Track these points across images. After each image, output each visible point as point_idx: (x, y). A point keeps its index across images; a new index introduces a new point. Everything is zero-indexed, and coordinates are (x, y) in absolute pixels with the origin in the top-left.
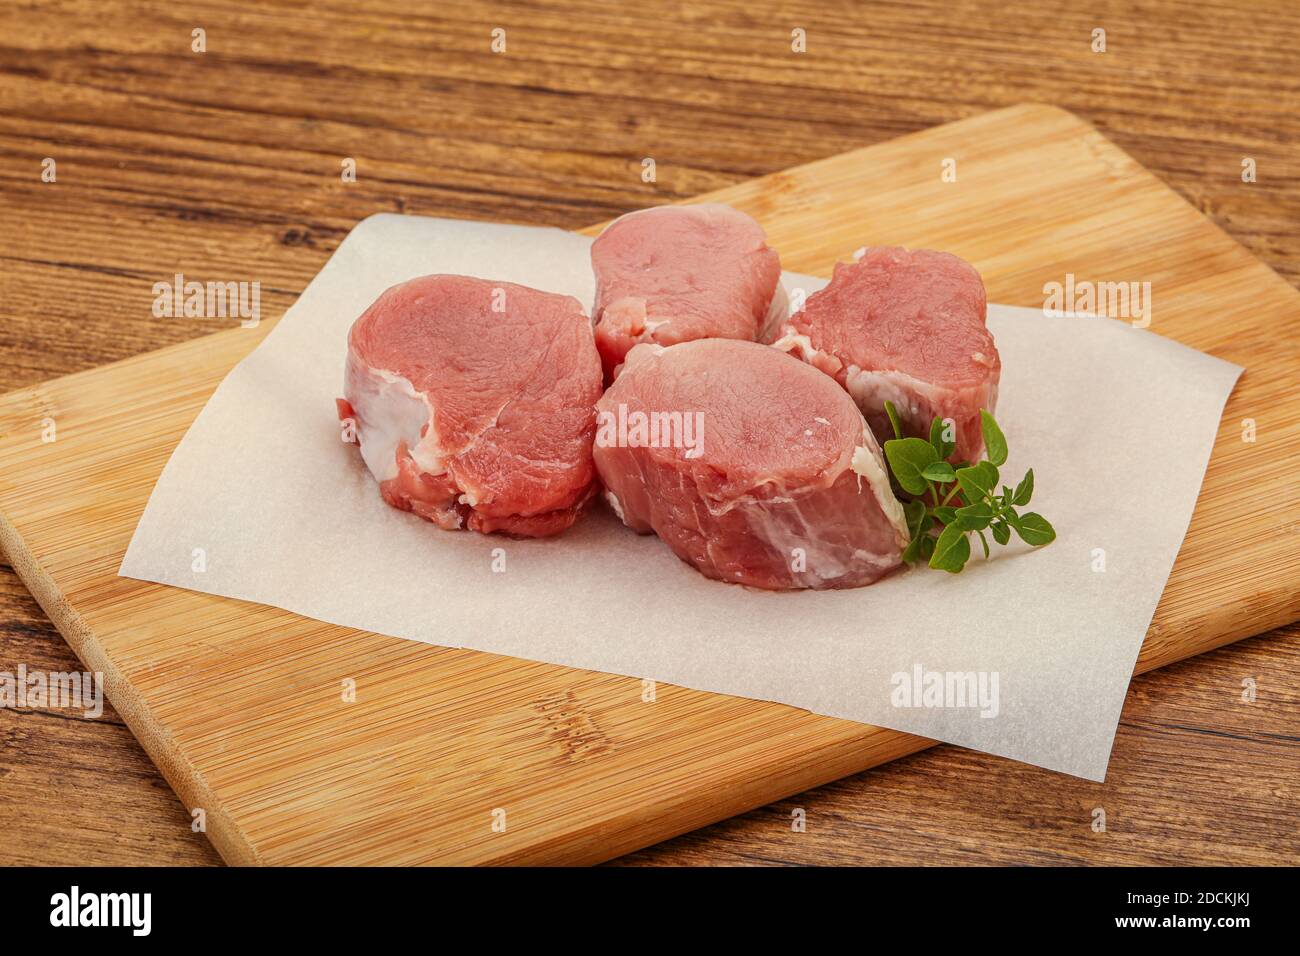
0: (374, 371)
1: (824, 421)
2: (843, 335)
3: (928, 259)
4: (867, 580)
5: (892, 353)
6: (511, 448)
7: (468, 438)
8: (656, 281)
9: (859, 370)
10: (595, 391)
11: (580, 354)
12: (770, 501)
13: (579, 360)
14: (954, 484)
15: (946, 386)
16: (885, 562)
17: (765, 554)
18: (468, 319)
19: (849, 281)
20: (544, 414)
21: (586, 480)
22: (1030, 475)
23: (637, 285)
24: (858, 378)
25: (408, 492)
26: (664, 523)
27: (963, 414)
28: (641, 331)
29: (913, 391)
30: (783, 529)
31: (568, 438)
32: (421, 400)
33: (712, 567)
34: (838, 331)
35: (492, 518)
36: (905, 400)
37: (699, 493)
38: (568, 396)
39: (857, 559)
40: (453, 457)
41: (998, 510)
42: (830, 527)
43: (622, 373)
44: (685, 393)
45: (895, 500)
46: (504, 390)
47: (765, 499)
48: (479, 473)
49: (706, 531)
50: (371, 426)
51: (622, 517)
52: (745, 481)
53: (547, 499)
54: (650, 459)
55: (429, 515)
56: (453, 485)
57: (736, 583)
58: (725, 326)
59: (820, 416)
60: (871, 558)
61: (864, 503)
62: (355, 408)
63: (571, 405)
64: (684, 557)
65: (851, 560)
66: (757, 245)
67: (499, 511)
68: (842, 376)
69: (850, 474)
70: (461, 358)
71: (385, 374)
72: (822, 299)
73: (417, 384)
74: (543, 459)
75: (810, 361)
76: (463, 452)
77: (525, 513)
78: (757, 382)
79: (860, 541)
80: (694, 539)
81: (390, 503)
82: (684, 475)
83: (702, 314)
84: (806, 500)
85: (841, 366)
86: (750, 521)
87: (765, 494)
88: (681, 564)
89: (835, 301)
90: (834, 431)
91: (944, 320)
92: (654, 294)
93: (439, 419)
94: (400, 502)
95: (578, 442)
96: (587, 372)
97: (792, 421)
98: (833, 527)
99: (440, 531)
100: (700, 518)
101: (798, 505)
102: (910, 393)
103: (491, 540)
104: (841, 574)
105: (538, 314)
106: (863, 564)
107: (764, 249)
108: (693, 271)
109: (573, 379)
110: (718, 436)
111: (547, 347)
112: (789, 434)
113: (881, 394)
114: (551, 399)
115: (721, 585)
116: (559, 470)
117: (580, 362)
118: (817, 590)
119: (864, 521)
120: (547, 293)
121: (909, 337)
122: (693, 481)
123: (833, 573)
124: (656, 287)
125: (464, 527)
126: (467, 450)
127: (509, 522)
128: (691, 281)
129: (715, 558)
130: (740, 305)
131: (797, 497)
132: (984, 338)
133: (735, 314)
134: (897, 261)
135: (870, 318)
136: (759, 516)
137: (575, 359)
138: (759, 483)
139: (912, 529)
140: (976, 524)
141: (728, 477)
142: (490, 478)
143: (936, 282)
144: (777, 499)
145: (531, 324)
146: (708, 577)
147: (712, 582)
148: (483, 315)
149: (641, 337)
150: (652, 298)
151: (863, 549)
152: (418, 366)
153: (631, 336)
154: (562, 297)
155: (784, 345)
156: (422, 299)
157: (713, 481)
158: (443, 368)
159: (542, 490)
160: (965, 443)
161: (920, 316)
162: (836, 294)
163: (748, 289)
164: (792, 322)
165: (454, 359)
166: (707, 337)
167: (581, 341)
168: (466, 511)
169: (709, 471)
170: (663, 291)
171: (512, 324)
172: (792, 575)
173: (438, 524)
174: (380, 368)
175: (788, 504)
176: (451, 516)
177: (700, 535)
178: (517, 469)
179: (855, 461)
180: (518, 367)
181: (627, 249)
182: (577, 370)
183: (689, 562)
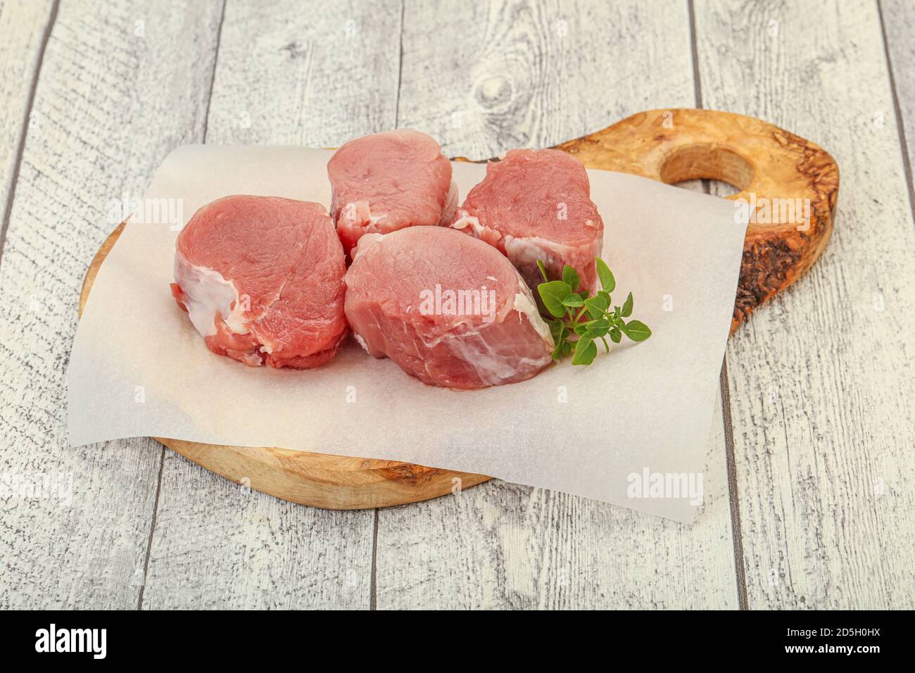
0: (195, 267)
1: (493, 278)
2: (500, 215)
3: (548, 155)
4: (530, 375)
5: (533, 225)
6: (291, 313)
7: (262, 309)
8: (373, 187)
9: (513, 238)
10: (342, 268)
11: (329, 244)
12: (463, 335)
13: (328, 248)
14: (582, 308)
15: (571, 245)
16: (540, 363)
17: (463, 367)
18: (253, 226)
19: (497, 176)
20: (310, 288)
21: (342, 329)
22: (630, 297)
23: (361, 192)
24: (512, 243)
25: (225, 345)
26: (395, 353)
27: (583, 262)
28: (368, 223)
29: (549, 249)
30: (473, 351)
31: (328, 303)
32: (229, 286)
33: (429, 378)
34: (496, 212)
35: (281, 359)
36: (544, 254)
37: (417, 333)
38: (324, 275)
39: (525, 364)
40: (253, 322)
41: (612, 322)
43: (357, 255)
44: (401, 266)
45: (543, 322)
46: (282, 274)
47: (461, 334)
48: (272, 332)
49: (423, 357)
50: (194, 301)
51: (367, 349)
52: (447, 324)
53: (318, 345)
54: (383, 315)
55: (240, 358)
56: (255, 340)
57: (444, 386)
58: (422, 215)
59: (490, 275)
60: (532, 362)
61: (524, 328)
62: (183, 289)
63: (327, 280)
64: (410, 373)
65: (518, 365)
66: (435, 156)
67: (287, 355)
68: (501, 242)
69: (514, 312)
70: (251, 254)
71: (203, 269)
72: (484, 190)
73: (225, 276)
74: (312, 319)
75: (480, 234)
76: (259, 318)
77: (304, 355)
78: (446, 255)
79: (523, 353)
80: (417, 362)
81: (213, 351)
82: (407, 324)
83: (406, 208)
84: (486, 333)
85: (500, 236)
86: (452, 348)
87: (460, 331)
88: (408, 378)
89: (491, 191)
90: (500, 285)
91: (564, 198)
92: (373, 196)
94: (219, 350)
95: (334, 305)
96: (335, 256)
97: (473, 280)
98: (505, 346)
99: (248, 369)
100: (419, 348)
101: (482, 335)
102: (548, 251)
103: (282, 372)
104: (512, 375)
105: (298, 218)
106: (527, 366)
107: (440, 158)
108: (396, 178)
109: (326, 262)
111: (306, 240)
113: (528, 252)
114: (314, 277)
115: (435, 388)
116: (324, 325)
117: (329, 250)
118: (498, 386)
119: (525, 340)
120: (303, 202)
121: (543, 213)
122: (413, 327)
123: (509, 374)
124: (374, 192)
125: (263, 363)
126: (262, 317)
127: (293, 361)
128: (396, 185)
129: (431, 372)
130: (430, 198)
131: (481, 331)
132: (591, 209)
133: (427, 205)
134: (528, 159)
135: (516, 201)
136: (458, 345)
137: (326, 248)
138: (456, 325)
139: (555, 338)
140: (598, 332)
141: (435, 322)
142: (279, 335)
143: (555, 173)
144: (468, 334)
145: (294, 225)
146: (427, 384)
147: (430, 387)
148: (262, 222)
149: (368, 227)
150: (373, 200)
151: (526, 357)
152: (226, 263)
153: (361, 226)
154: (313, 204)
155: (461, 224)
156: (221, 214)
157: (426, 325)
158: (241, 262)
159: (314, 339)
160: (585, 279)
161: (548, 197)
162: (491, 185)
163: (434, 187)
164: (464, 208)
165: (247, 255)
166: (411, 225)
167: (328, 235)
168: (265, 355)
169: (423, 320)
170: (378, 194)
171: (281, 226)
172: (482, 379)
173: (246, 363)
174: (199, 265)
175: (475, 336)
176: (254, 358)
177: (420, 359)
178: (296, 327)
179: (516, 304)
180: (289, 256)
181: (351, 165)
182: (328, 255)
183: (413, 375)
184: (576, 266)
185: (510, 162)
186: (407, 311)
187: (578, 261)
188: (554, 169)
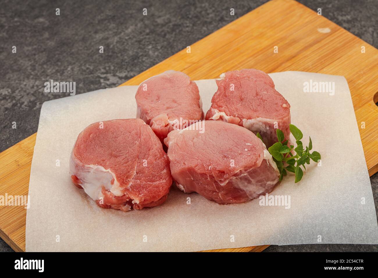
0: (87, 166)
3: (248, 72)
4: (271, 190)
5: (256, 111)
7: (129, 181)
9: (246, 120)
10: (163, 151)
11: (152, 138)
12: (240, 176)
13: (153, 141)
15: (279, 119)
16: (275, 182)
17: (239, 192)
20: (150, 165)
21: (171, 183)
22: (310, 140)
23: (159, 108)
24: (247, 122)
25: (110, 203)
26: (201, 190)
27: (285, 126)
29: (267, 123)
30: (244, 183)
31: (162, 170)
32: (108, 172)
33: (221, 200)
34: (234, 108)
36: (264, 126)
37: (215, 179)
38: (155, 156)
39: (269, 185)
40: (126, 189)
42: (259, 178)
44: (198, 145)
46: (134, 160)
47: (238, 176)
48: (137, 192)
49: (218, 190)
50: (86, 183)
51: (184, 191)
52: (232, 173)
53: (162, 194)
54: (196, 172)
55: (118, 208)
56: (129, 198)
57: (230, 204)
58: (194, 115)
59: (247, 143)
60: (271, 183)
62: (78, 178)
63: (158, 159)
64: (210, 199)
65: (266, 186)
66: (189, 82)
67: (146, 203)
68: (240, 123)
69: (264, 161)
70: (115, 152)
71: (92, 166)
72: (221, 96)
73: (105, 167)
74: (156, 181)
75: (228, 120)
76: (129, 186)
77: (156, 201)
78: (219, 135)
79: (268, 179)
80: (214, 193)
81: (103, 208)
82: (209, 175)
83: (185, 113)
84: (251, 173)
85: (240, 120)
86: (234, 184)
87: (238, 174)
88: (210, 202)
89: (226, 96)
90: (254, 147)
91: (266, 94)
93: (117, 178)
94: (107, 206)
95: (165, 171)
97: (238, 147)
98: (261, 178)
99: (124, 213)
100: (216, 187)
101: (249, 175)
102: (266, 124)
103: (142, 212)
104: (263, 191)
105: (130, 128)
106: (269, 186)
107: (191, 83)
108: (174, 98)
109: (154, 149)
110: (217, 159)
111: (139, 139)
112: (240, 152)
113: (256, 126)
115: (225, 205)
116: (163, 183)
118: (256, 198)
119: (268, 173)
120: (130, 119)
121: (258, 104)
122: (212, 176)
123: (261, 191)
124: (165, 107)
125: (132, 209)
126: (131, 184)
127: (149, 204)
128: (174, 101)
129: (222, 198)
131: (248, 172)
133: (195, 110)
134: (239, 76)
135: (242, 100)
136: (236, 181)
138: (236, 172)
139: (279, 168)
141: (225, 173)
142: (141, 193)
143: (256, 81)
144: (242, 175)
145: (130, 133)
146: (220, 204)
147: (222, 205)
148: (113, 134)
149: (168, 127)
150: (167, 112)
151: (269, 181)
152: (104, 160)
153: (166, 127)
155: (217, 117)
156: (92, 134)
157: (220, 175)
158: (111, 158)
159: (160, 192)
161: (257, 94)
164: (213, 108)
165: (112, 154)
167: (151, 134)
169: (217, 172)
170: (168, 108)
171: (123, 134)
172: (249, 196)
173: (122, 210)
174: (89, 164)
175: (246, 176)
176: (127, 207)
177: (216, 192)
178: (150, 187)
179: (265, 156)
180: (134, 150)
181: (148, 95)
182: (154, 146)
183: (212, 200)
184: (282, 129)
185: (229, 79)
186: (209, 169)
187: (283, 126)
188: (255, 79)
